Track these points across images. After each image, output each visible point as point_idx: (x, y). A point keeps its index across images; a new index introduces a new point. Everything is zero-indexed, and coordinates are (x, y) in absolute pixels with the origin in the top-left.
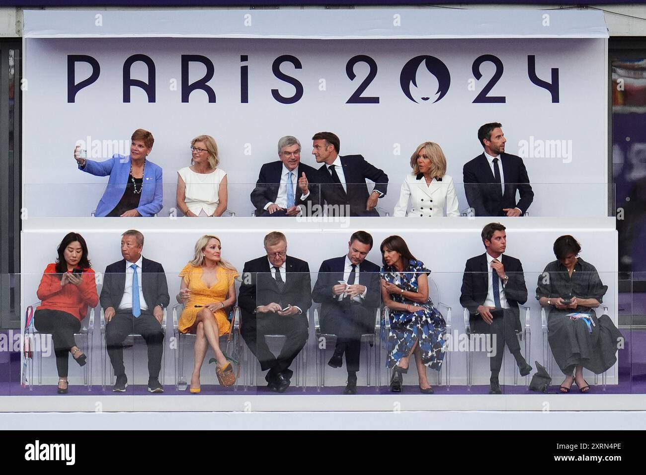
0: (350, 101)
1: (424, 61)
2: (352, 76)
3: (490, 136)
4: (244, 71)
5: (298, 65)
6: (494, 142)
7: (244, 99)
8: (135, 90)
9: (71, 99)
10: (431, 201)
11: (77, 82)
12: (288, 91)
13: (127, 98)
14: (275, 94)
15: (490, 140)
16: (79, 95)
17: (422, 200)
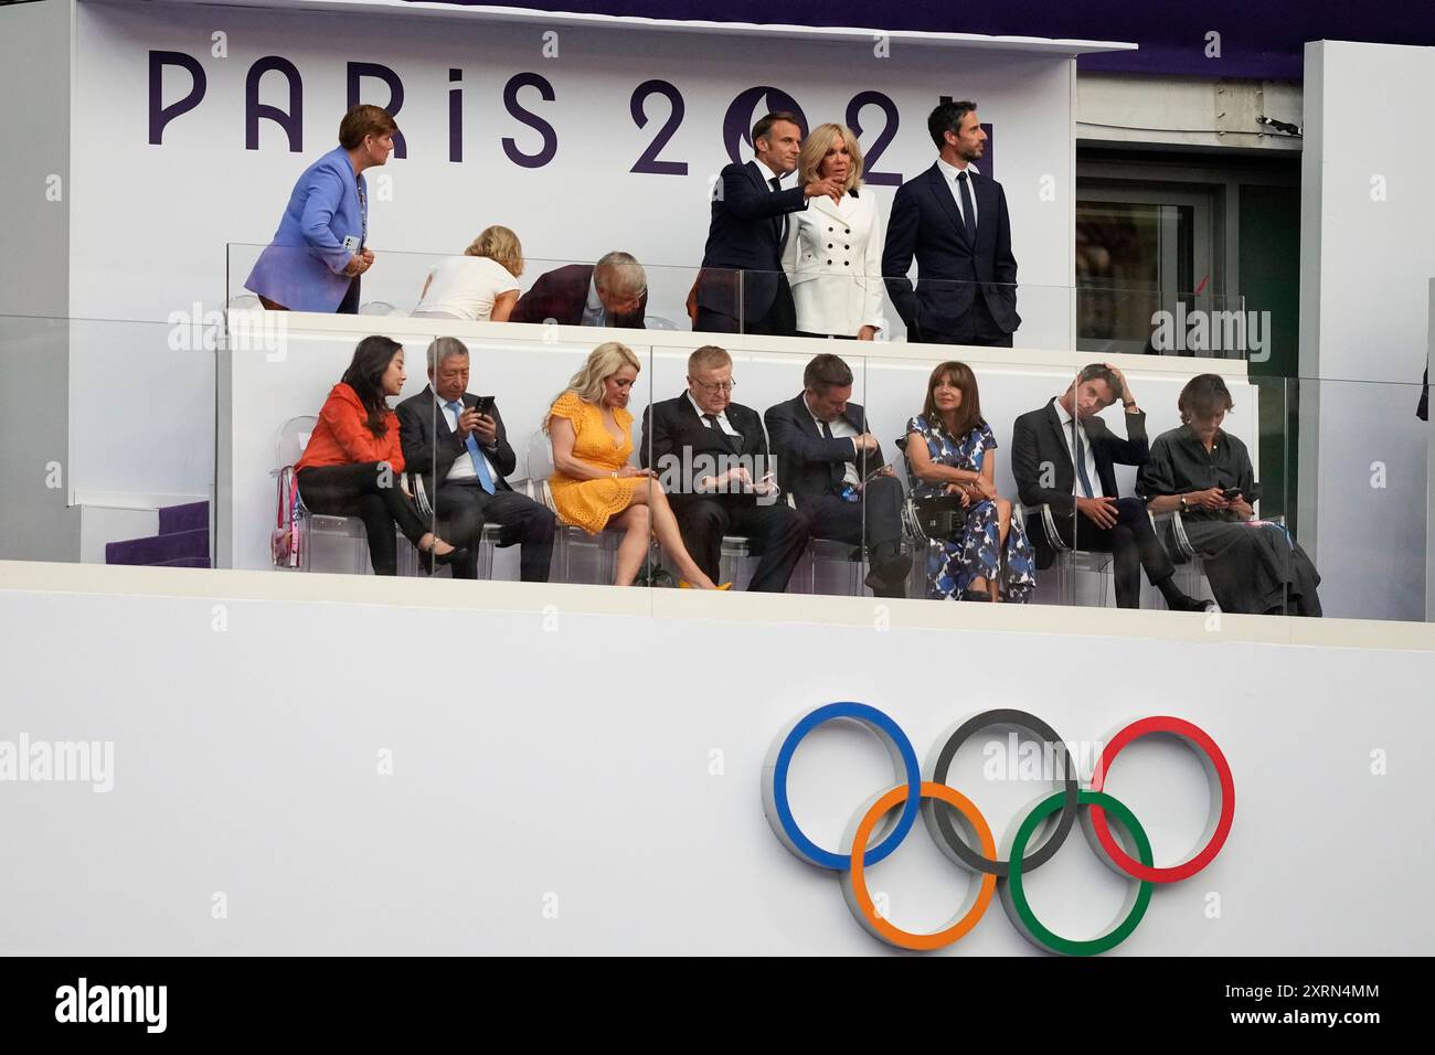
0: (636, 169)
1: (765, 97)
2: (640, 119)
3: (958, 127)
4: (456, 98)
5: (548, 94)
6: (965, 138)
7: (456, 154)
8: (267, 126)
9: (155, 137)
10: (847, 231)
11: (166, 103)
12: (532, 142)
13: (252, 142)
14: (509, 145)
15: (957, 135)
16: (169, 130)
17: (831, 229)
